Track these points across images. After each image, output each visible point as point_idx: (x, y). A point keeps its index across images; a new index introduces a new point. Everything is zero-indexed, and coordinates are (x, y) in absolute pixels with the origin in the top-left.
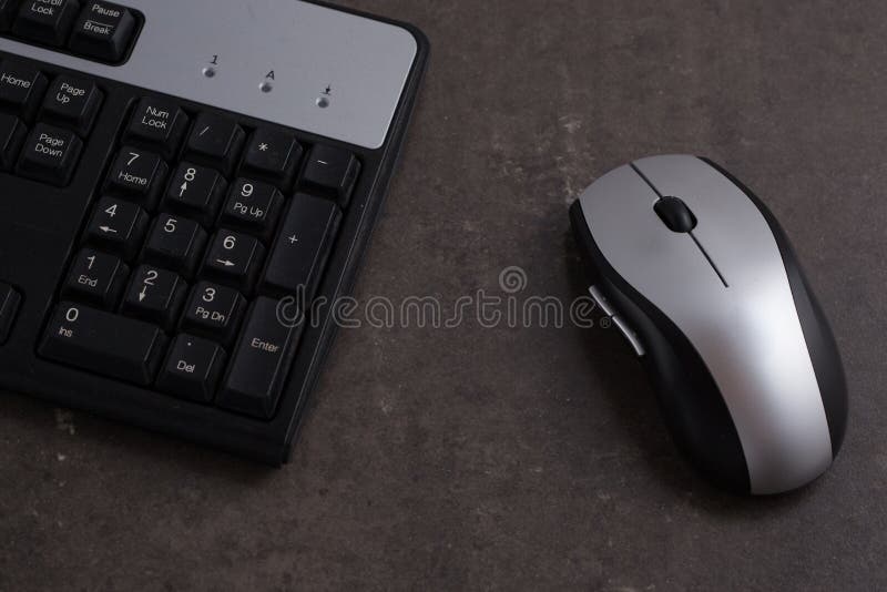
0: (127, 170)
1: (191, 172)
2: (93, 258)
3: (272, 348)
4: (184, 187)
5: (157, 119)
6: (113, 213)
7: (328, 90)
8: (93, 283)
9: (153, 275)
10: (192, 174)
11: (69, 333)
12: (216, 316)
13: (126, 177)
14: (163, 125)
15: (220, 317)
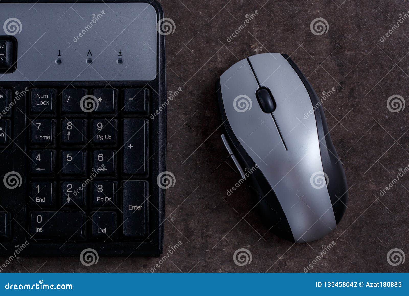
0: (39, 133)
1: (70, 124)
2: (38, 186)
3: (139, 208)
4: (69, 134)
5: (43, 100)
6: (40, 159)
7: (120, 53)
8: (43, 200)
9: (70, 186)
10: (70, 126)
11: (41, 230)
12: (107, 199)
13: (39, 137)
14: (47, 103)
15: (109, 199)
